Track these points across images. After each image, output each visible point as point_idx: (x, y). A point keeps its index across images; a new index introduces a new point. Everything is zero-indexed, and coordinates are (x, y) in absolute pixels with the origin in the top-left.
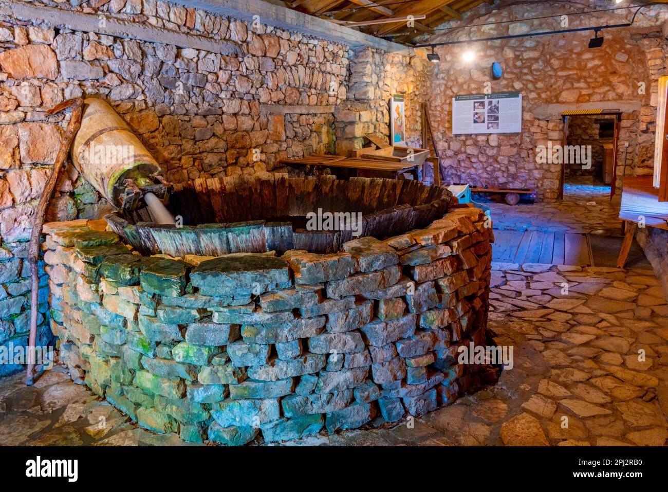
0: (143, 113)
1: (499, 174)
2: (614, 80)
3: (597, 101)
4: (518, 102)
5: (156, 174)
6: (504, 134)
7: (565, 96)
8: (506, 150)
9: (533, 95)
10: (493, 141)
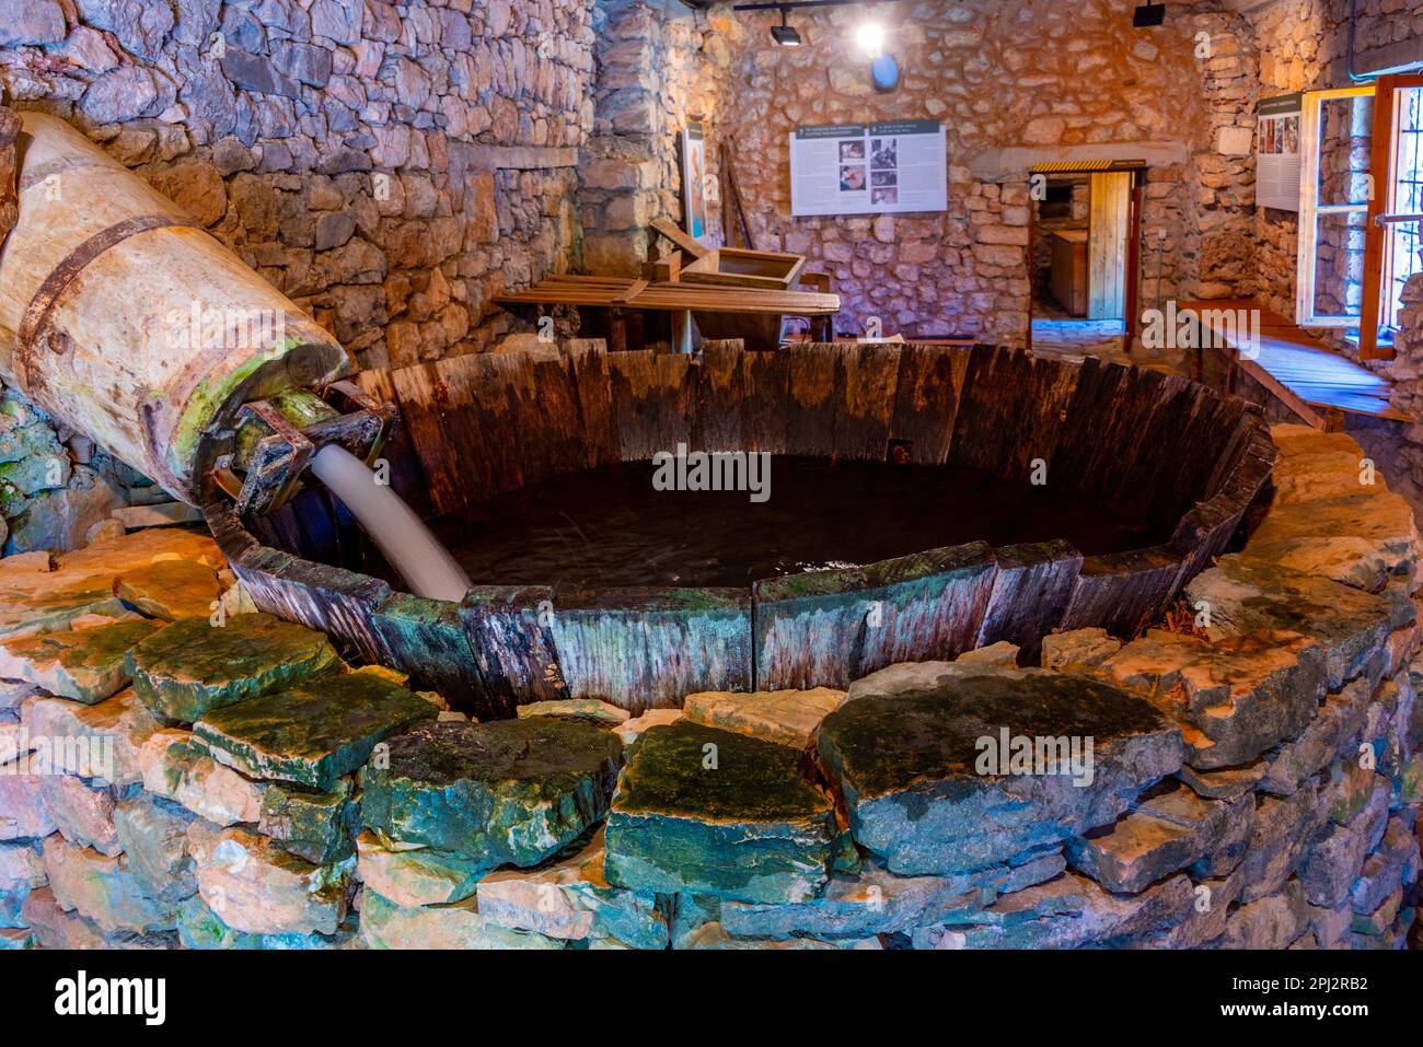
0: (181, 166)
1: (899, 303)
2: (1133, 98)
3: (1100, 143)
4: (937, 142)
5: (331, 375)
6: (907, 215)
7: (1037, 130)
8: (913, 250)
9: (968, 128)
10: (885, 231)
